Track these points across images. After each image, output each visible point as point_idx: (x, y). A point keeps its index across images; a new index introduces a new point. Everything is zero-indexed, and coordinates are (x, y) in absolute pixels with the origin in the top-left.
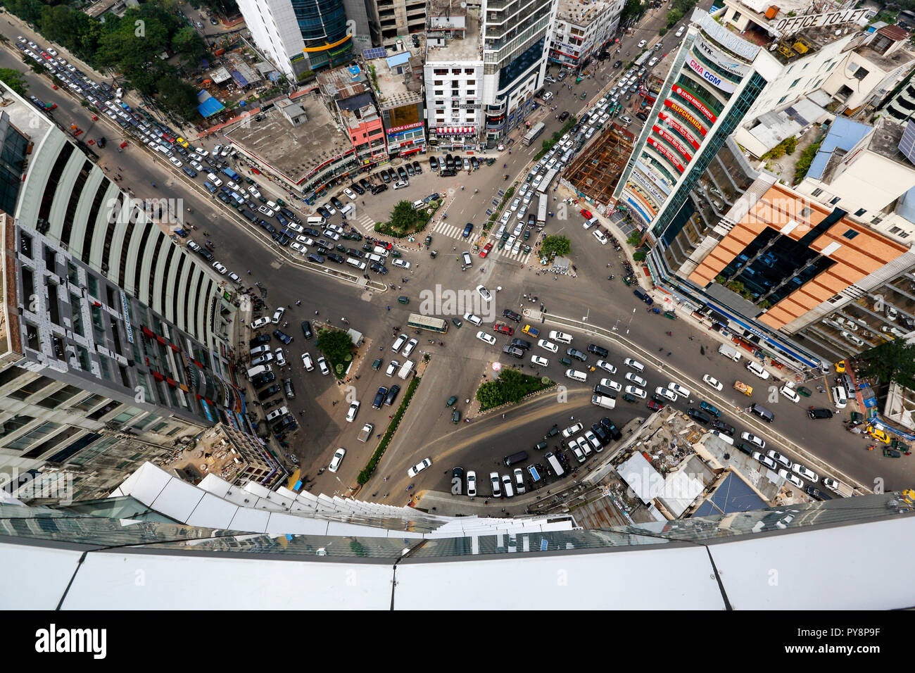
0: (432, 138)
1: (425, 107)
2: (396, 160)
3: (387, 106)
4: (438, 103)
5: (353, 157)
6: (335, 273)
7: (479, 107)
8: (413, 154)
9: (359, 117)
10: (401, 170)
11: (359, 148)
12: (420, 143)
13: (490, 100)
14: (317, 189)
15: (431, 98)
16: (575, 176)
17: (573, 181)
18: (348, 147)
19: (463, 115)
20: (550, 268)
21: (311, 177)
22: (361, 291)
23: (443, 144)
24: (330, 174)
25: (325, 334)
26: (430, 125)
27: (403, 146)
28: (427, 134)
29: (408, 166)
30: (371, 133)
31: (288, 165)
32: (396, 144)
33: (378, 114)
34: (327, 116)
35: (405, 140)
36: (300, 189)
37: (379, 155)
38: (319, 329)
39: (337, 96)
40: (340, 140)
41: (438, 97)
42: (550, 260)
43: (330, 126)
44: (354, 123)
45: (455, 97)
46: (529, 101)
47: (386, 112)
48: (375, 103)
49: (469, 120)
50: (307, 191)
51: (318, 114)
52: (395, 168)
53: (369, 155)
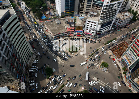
0: (84, 34)
1: (84, 28)
2: (75, 36)
3: (77, 25)
4: (87, 27)
5: (67, 33)
6: (55, 55)
7: (95, 30)
8: (79, 36)
9: (70, 26)
10: (75, 39)
11: (68, 32)
12: (81, 34)
13: (98, 30)
14: (57, 38)
15: (86, 26)
16: (113, 50)
17: (112, 51)
18: (66, 31)
19: (92, 31)
20: (102, 69)
21: (57, 35)
22: (59, 61)
23: (86, 36)
24: (61, 35)
25: (48, 68)
26: (84, 31)
27: (77, 34)
28: (83, 33)
29: (77, 38)
30: (72, 30)
31: (53, 31)
32: (76, 33)
33: (74, 26)
34: (64, 24)
35: (78, 33)
36: (54, 36)
37: (72, 34)
38: (47, 66)
39: (67, 21)
40: (65, 30)
41: (87, 26)
42: (103, 67)
43: (64, 26)
44: (69, 27)
45: (91, 27)
46: (106, 32)
47: (76, 27)
48: (74, 24)
49: (92, 32)
50: (55, 37)
51: (63, 24)
52: (75, 38)
53: (70, 34)
